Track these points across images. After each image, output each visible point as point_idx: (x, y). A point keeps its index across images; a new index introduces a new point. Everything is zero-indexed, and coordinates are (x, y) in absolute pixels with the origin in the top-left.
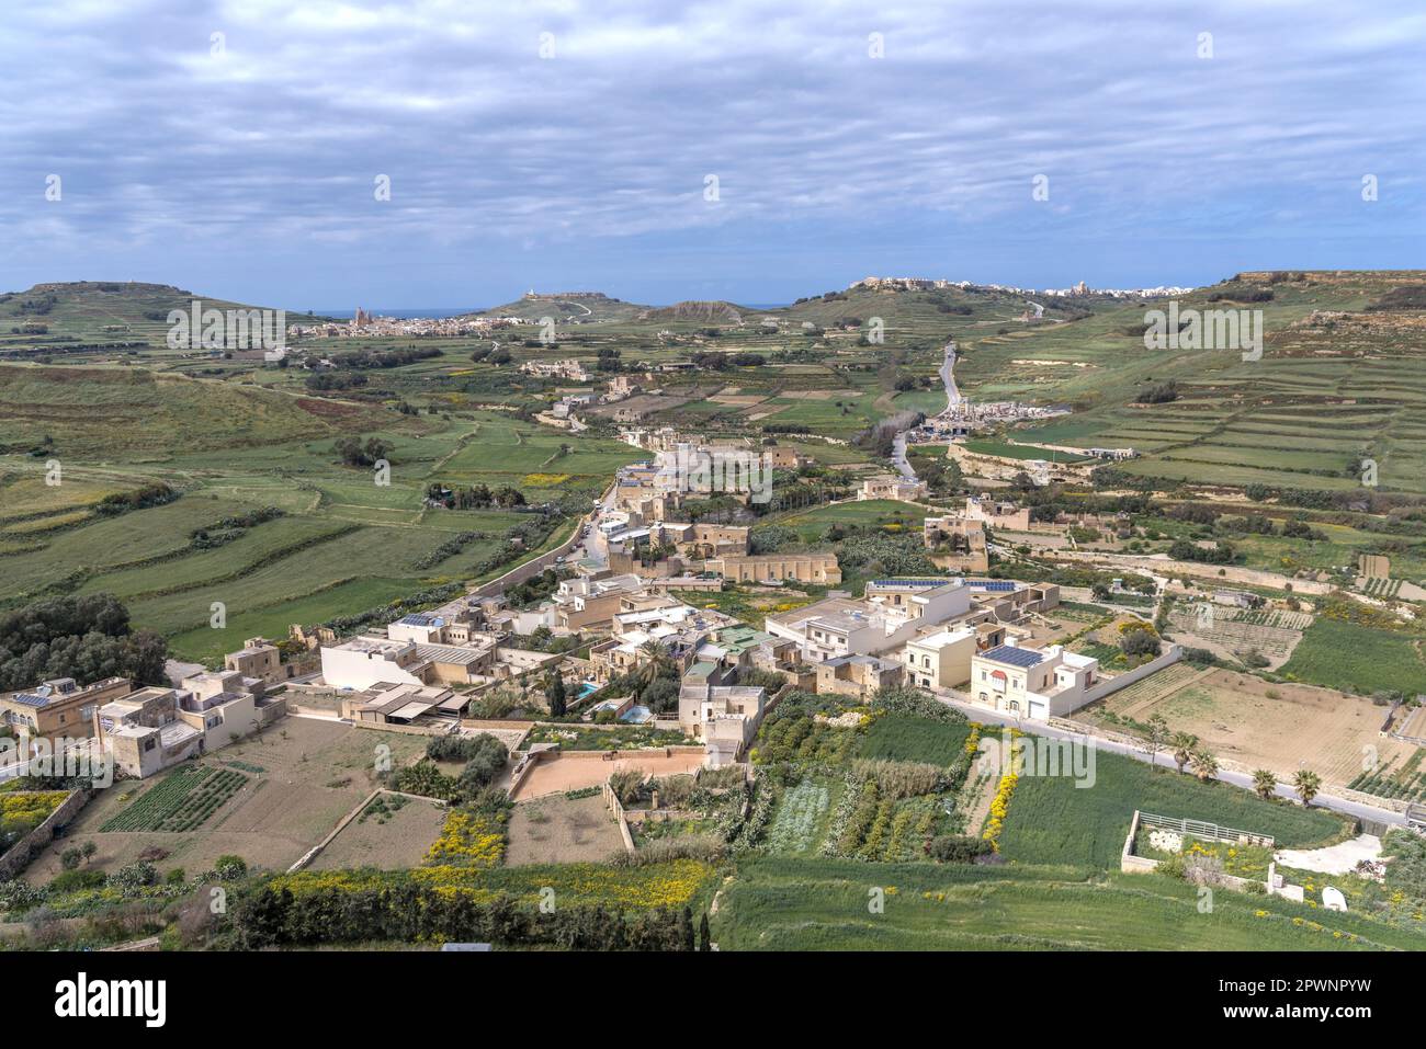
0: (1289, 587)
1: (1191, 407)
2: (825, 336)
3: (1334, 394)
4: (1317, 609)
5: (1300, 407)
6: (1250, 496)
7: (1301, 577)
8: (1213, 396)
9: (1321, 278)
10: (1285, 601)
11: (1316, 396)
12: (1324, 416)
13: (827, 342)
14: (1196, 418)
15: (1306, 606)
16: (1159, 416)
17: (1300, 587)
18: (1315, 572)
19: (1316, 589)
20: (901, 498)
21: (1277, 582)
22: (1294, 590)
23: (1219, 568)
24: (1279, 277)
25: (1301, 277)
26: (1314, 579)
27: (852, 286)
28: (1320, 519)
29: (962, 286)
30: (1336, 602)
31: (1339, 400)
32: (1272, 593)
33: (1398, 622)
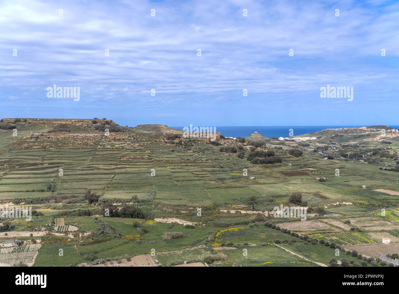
0: (32, 235)
3: (40, 162)
4: (42, 241)
5: (29, 168)
6: (14, 203)
7: (35, 230)
9: (32, 121)
10: (30, 241)
11: (34, 163)
12: (38, 170)
15: (38, 241)
17: (35, 234)
18: (40, 228)
19: (41, 234)
21: (27, 234)
22: (34, 236)
24: (17, 121)
25: (25, 120)
26: (40, 230)
28: (40, 208)
30: (49, 237)
31: (42, 164)
32: (25, 239)
33: (69, 240)
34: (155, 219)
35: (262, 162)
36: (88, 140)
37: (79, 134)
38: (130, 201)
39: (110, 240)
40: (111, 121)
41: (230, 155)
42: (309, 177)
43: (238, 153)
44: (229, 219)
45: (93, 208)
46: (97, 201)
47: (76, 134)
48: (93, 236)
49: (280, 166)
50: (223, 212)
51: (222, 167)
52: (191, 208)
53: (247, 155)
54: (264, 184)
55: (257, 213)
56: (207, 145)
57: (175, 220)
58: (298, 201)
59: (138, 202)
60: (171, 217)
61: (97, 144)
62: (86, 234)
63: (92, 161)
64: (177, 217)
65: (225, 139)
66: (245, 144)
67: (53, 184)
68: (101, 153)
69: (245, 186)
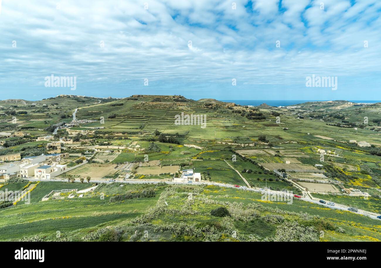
0: (119, 148)
1: (118, 119)
2: (48, 107)
4: (122, 151)
6: (122, 133)
7: (121, 146)
8: (122, 116)
9: (145, 96)
11: (139, 116)
12: (140, 119)
13: (48, 108)
14: (118, 121)
15: (121, 151)
16: (112, 121)
17: (120, 148)
18: (124, 145)
19: (123, 148)
20: (46, 140)
21: (117, 147)
23: (107, 146)
24: (139, 96)
25: (142, 96)
27: (57, 96)
28: (133, 136)
29: (84, 97)
30: (125, 150)
31: (142, 116)
32: (115, 149)
33: (134, 151)
34: (184, 145)
35: (254, 119)
36: (167, 105)
37: (163, 103)
38: (175, 135)
39: (153, 153)
40: (183, 97)
41: (237, 115)
42: (279, 127)
43: (241, 114)
44: (221, 147)
45: (157, 138)
46: (159, 134)
47: (162, 103)
48: (145, 150)
49: (264, 121)
50: (219, 143)
51: (230, 121)
52: (203, 140)
53: (246, 115)
54: (249, 130)
55: (238, 144)
56: (226, 109)
57: (193, 146)
58: (263, 140)
59: (179, 136)
60: (191, 144)
61: (170, 108)
62: (142, 149)
63: (165, 116)
64: (194, 144)
65: (237, 106)
66: (247, 109)
67: (143, 126)
68: (171, 112)
69: (238, 130)
